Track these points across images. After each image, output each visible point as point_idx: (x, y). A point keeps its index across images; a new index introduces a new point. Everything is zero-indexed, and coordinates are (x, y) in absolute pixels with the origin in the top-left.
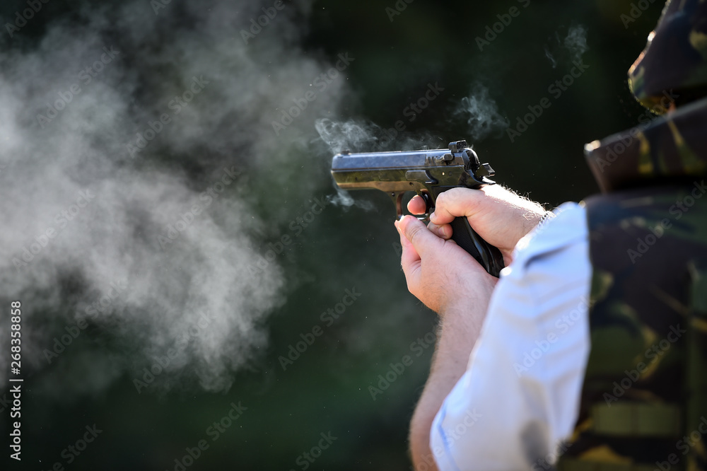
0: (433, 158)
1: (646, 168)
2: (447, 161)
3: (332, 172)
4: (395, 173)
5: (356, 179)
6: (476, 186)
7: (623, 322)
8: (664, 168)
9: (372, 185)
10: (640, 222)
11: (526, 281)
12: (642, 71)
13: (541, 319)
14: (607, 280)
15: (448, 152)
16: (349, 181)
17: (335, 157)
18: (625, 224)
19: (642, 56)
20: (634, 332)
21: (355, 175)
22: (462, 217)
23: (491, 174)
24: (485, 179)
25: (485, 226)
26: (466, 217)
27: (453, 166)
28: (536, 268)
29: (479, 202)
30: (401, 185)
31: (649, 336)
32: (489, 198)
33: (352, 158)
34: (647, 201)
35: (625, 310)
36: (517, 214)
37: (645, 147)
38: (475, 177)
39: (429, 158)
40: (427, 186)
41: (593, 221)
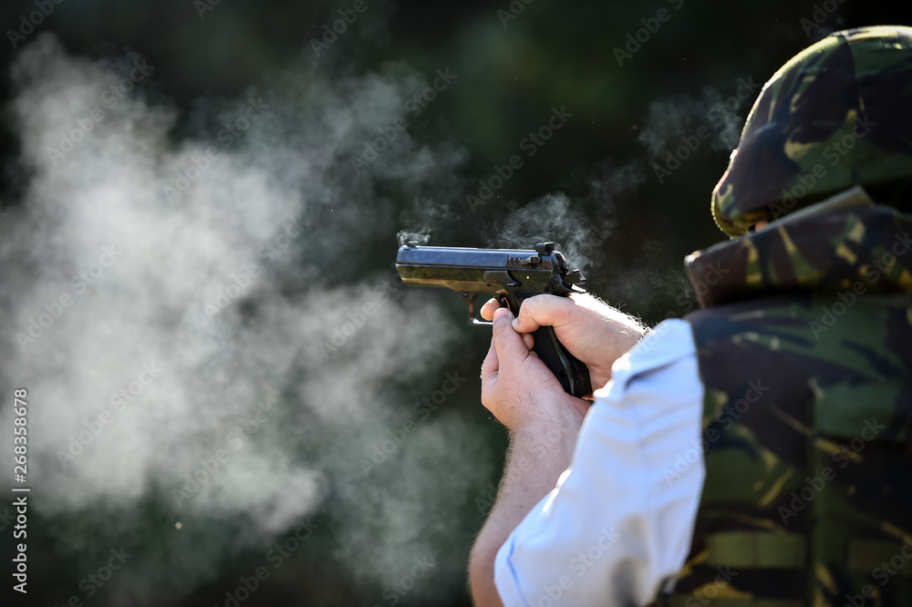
0: (517, 259)
1: (754, 278)
2: (533, 264)
3: (397, 265)
4: (469, 272)
5: (425, 275)
6: (564, 293)
7: (740, 444)
8: (775, 277)
9: (443, 283)
10: (753, 337)
11: (626, 403)
12: (730, 188)
13: (643, 443)
14: (722, 398)
15: (535, 254)
16: (416, 276)
17: (401, 249)
18: (737, 339)
19: (726, 174)
20: (754, 456)
21: (423, 270)
22: (547, 327)
23: (583, 281)
24: (574, 287)
25: (574, 339)
26: (552, 327)
27: (540, 269)
28: (638, 388)
29: (570, 313)
30: (476, 286)
31: (770, 459)
32: (580, 309)
33: (422, 252)
34: (759, 314)
35: (743, 432)
36: (610, 329)
37: (753, 255)
38: (564, 284)
39: (512, 259)
40: (506, 288)
41: (700, 337)
